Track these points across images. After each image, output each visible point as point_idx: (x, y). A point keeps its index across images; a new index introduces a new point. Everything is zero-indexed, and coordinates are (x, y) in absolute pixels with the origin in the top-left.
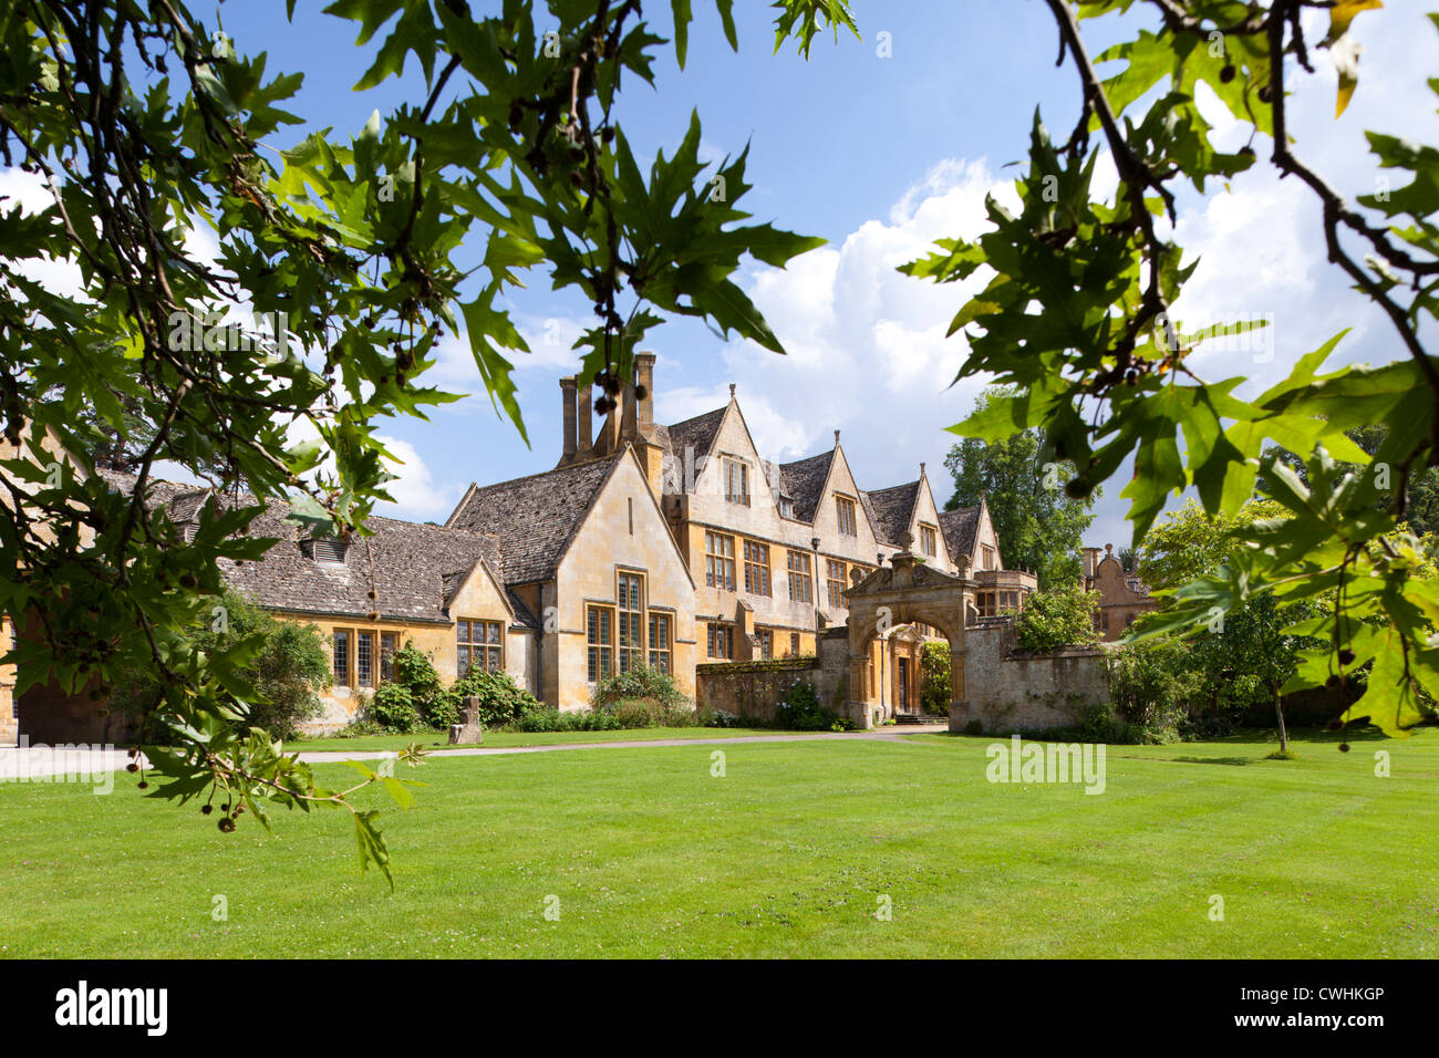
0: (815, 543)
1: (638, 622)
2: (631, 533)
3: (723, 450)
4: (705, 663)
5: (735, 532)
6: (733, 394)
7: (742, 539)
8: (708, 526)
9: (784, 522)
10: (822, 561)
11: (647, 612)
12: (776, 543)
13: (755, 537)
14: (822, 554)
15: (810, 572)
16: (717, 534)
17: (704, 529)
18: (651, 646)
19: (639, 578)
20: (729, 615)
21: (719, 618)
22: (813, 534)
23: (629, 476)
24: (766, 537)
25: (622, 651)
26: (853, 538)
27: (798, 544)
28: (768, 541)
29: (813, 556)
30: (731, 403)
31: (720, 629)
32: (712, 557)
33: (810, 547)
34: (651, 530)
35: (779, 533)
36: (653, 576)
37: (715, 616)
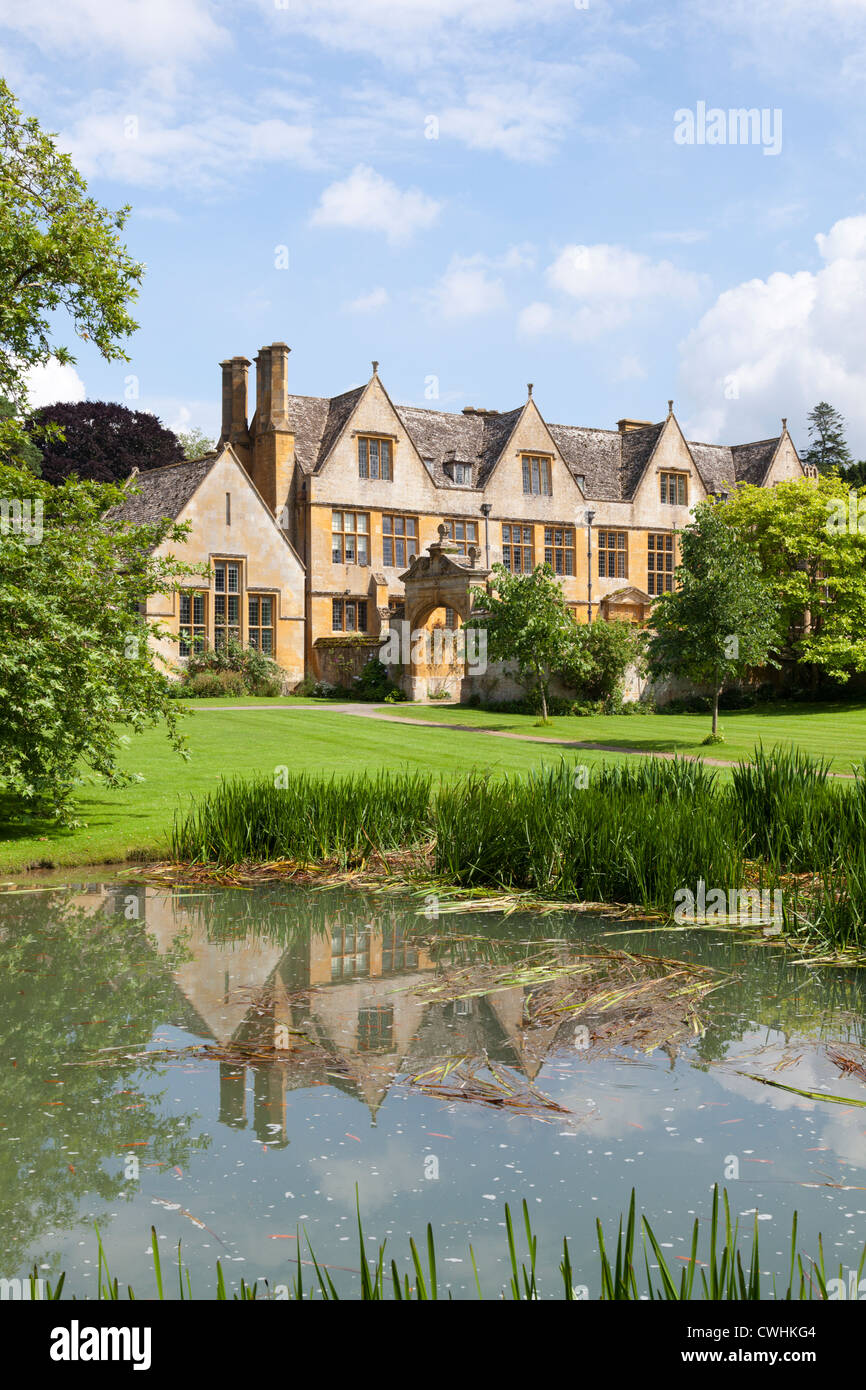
0: (485, 509)
1: (237, 603)
2: (229, 523)
3: (357, 429)
4: (328, 636)
5: (371, 508)
6: (375, 371)
7: (380, 514)
8: (334, 506)
9: (439, 491)
10: (496, 528)
11: (246, 594)
12: (427, 514)
13: (397, 510)
14: (497, 519)
15: (477, 539)
16: (347, 512)
17: (330, 509)
18: (251, 624)
19: (238, 564)
20: (360, 589)
21: (346, 593)
22: (484, 499)
23: (227, 474)
24: (412, 508)
25: (217, 629)
26: (546, 498)
27: (460, 512)
28: (416, 513)
29: (482, 524)
30: (372, 380)
31: (348, 603)
32: (342, 534)
33: (480, 514)
34: (253, 519)
35: (433, 503)
36: (252, 561)
37: (342, 591)
